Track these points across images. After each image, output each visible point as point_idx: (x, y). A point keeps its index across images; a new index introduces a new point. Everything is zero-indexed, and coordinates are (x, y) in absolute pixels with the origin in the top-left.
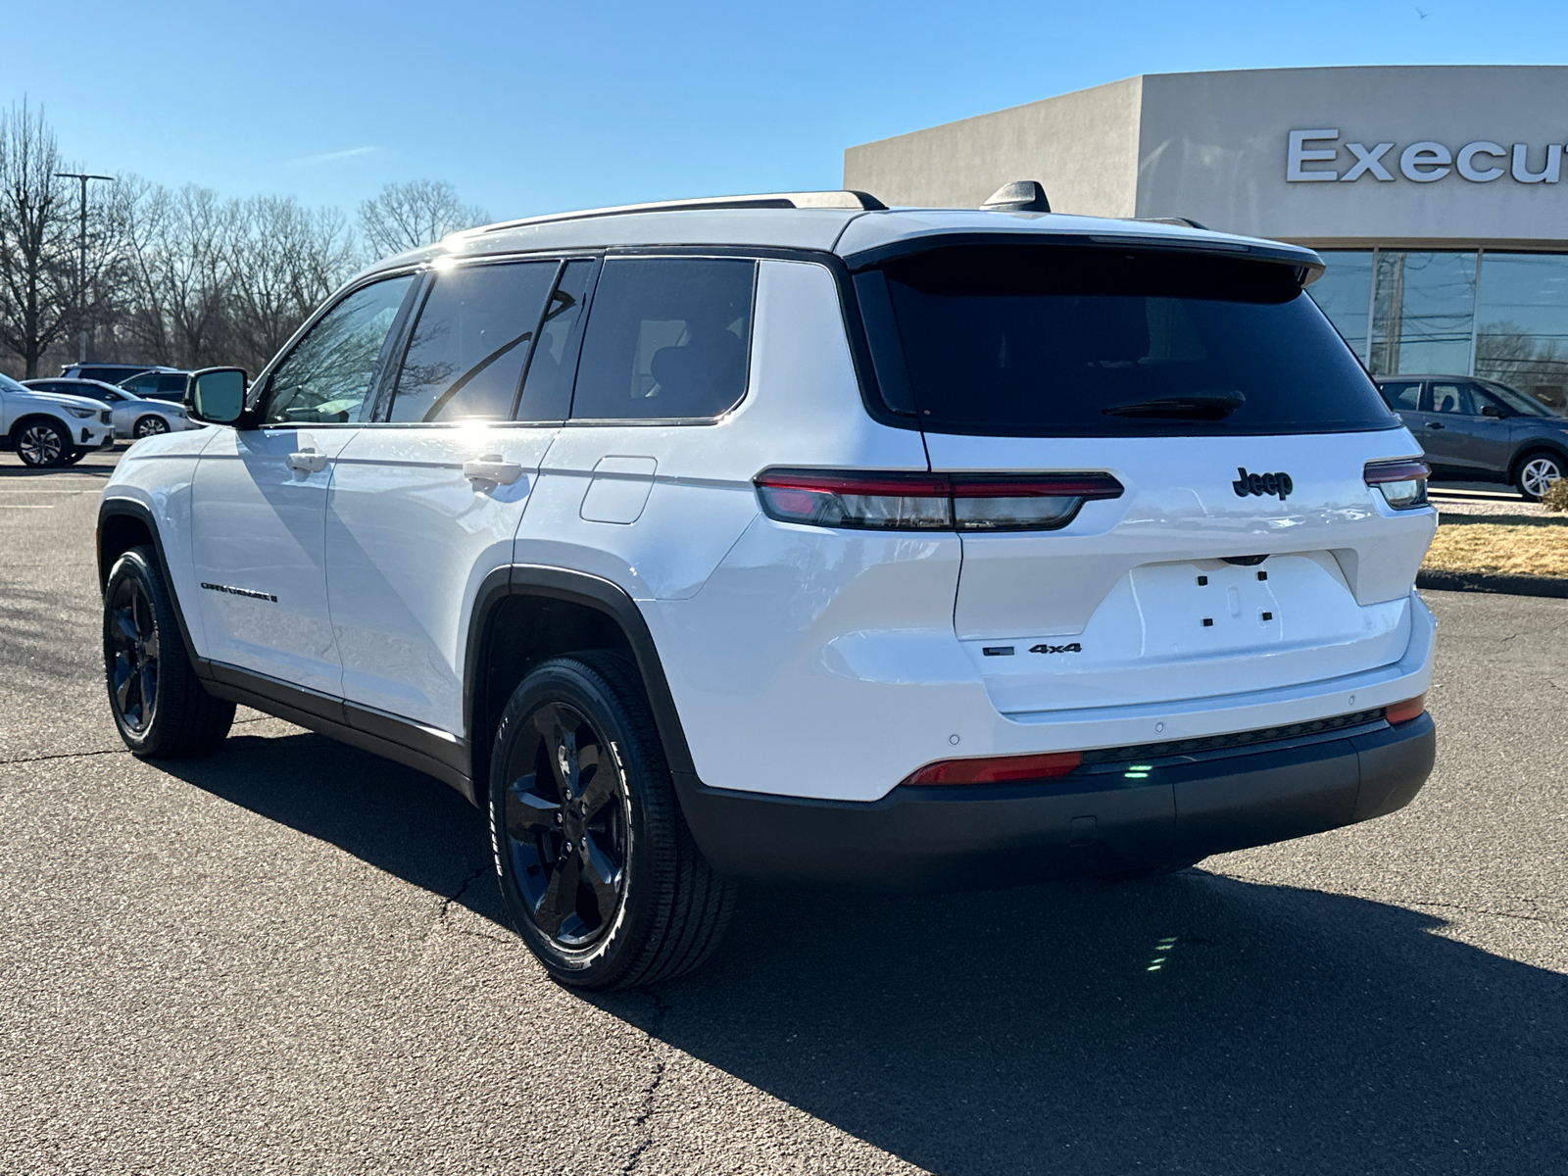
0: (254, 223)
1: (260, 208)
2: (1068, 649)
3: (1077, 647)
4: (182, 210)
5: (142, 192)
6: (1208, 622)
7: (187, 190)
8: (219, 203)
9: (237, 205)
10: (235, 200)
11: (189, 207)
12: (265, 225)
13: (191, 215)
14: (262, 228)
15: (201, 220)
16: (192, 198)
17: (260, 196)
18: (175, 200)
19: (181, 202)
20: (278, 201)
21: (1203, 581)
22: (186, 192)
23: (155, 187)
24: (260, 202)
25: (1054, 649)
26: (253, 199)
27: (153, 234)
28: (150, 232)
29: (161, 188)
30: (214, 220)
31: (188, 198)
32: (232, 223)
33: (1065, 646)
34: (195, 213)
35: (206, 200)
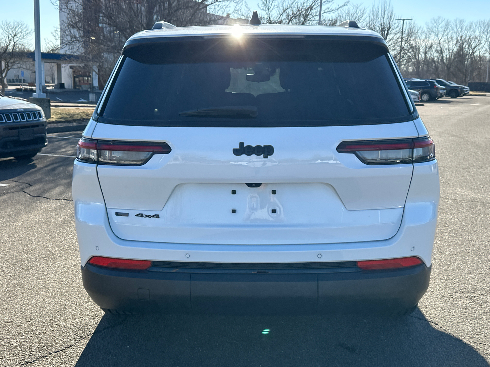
0: (477, 29)
1: (480, 24)
2: (153, 216)
3: (158, 216)
4: (454, 27)
5: (442, 22)
6: (234, 211)
7: (456, 20)
8: (465, 24)
9: (472, 24)
10: (471, 22)
11: (456, 25)
12: (481, 29)
13: (457, 28)
14: (480, 30)
15: (460, 29)
16: (457, 22)
17: (480, 20)
18: (452, 24)
19: (454, 24)
20: (486, 21)
21: (234, 192)
22: (456, 21)
23: (446, 20)
24: (480, 22)
25: (147, 216)
26: (477, 21)
27: (444, 35)
28: (443, 34)
29: (448, 20)
30: (464, 29)
31: (456, 22)
32: (470, 29)
33: (152, 215)
34: (458, 27)
35: (462, 23)
